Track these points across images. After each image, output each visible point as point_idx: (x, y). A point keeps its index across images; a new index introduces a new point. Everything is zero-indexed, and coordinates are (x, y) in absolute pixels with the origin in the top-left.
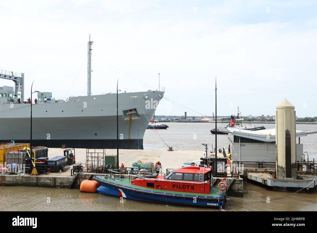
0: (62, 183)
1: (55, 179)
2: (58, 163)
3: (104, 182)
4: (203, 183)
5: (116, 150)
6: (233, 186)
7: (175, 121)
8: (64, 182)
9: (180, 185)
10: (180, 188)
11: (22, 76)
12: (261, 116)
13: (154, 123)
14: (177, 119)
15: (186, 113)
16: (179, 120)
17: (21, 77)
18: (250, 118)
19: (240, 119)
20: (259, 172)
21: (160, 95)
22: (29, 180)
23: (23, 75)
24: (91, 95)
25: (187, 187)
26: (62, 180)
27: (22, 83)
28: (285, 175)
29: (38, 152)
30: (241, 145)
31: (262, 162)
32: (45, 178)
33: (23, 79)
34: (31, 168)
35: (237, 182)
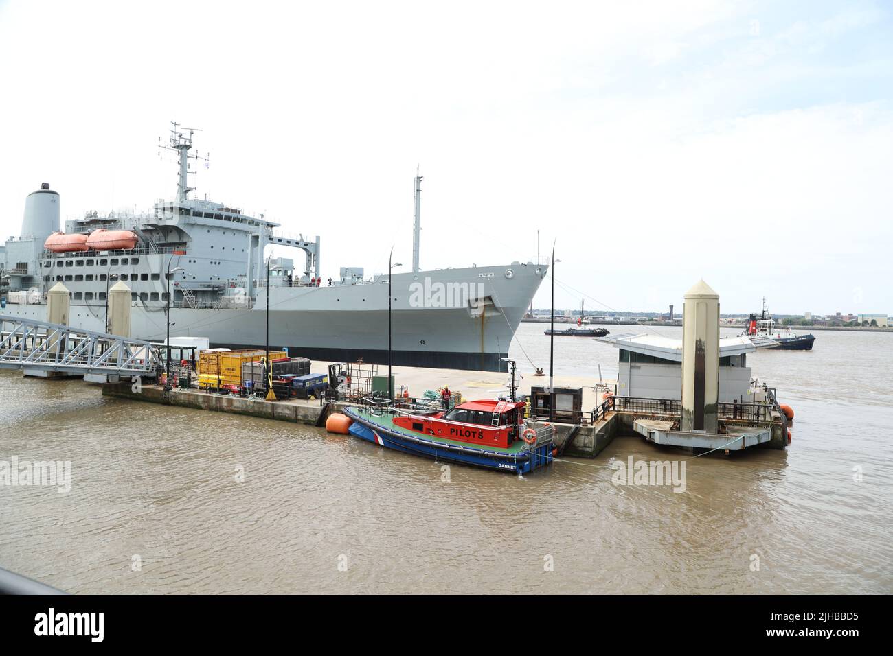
0: (305, 416)
1: (296, 409)
2: (308, 384)
3: (354, 416)
4: (497, 428)
5: (388, 366)
6: (576, 439)
7: (648, 322)
8: (308, 414)
9: (461, 431)
10: (461, 435)
11: (317, 240)
12: (835, 314)
13: (583, 325)
14: (652, 320)
15: (671, 307)
16: (655, 320)
17: (314, 242)
18: (808, 318)
19: (768, 321)
20: (658, 418)
21: (537, 272)
22: (263, 407)
23: (318, 238)
24: (420, 271)
25: (472, 434)
26: (306, 411)
27: (317, 253)
28: (691, 425)
29: (292, 367)
30: (631, 367)
31: (671, 401)
32: (283, 405)
33: (319, 247)
34: (267, 389)
35: (582, 432)
